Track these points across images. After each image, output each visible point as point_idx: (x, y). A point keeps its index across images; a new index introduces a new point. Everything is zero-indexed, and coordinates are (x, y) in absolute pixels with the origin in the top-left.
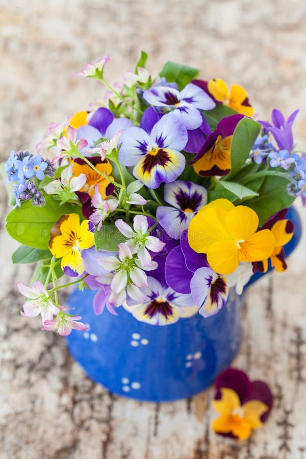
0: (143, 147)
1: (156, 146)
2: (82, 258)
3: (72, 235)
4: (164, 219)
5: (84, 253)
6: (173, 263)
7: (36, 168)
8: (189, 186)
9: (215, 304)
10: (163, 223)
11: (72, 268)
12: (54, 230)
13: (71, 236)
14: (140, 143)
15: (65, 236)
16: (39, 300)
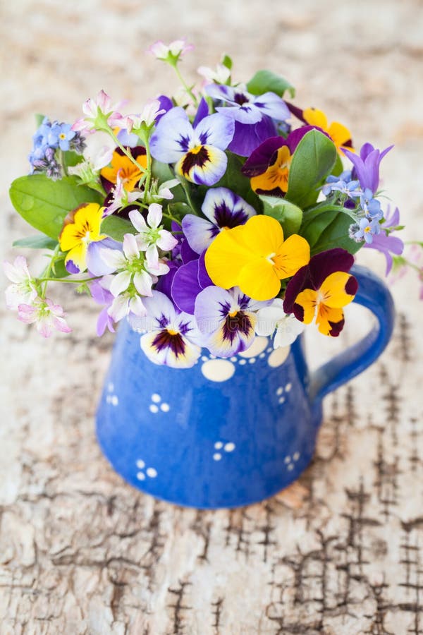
0: (184, 143)
1: (198, 143)
2: (87, 250)
3: (86, 226)
4: (190, 228)
5: (92, 245)
6: (186, 275)
7: (63, 136)
8: (235, 201)
9: (227, 341)
10: (187, 231)
11: (74, 263)
12: (68, 217)
13: (84, 226)
14: (183, 138)
15: (78, 226)
16: (22, 285)
